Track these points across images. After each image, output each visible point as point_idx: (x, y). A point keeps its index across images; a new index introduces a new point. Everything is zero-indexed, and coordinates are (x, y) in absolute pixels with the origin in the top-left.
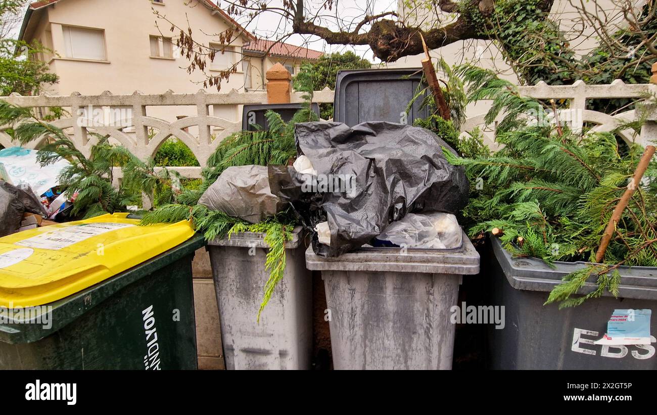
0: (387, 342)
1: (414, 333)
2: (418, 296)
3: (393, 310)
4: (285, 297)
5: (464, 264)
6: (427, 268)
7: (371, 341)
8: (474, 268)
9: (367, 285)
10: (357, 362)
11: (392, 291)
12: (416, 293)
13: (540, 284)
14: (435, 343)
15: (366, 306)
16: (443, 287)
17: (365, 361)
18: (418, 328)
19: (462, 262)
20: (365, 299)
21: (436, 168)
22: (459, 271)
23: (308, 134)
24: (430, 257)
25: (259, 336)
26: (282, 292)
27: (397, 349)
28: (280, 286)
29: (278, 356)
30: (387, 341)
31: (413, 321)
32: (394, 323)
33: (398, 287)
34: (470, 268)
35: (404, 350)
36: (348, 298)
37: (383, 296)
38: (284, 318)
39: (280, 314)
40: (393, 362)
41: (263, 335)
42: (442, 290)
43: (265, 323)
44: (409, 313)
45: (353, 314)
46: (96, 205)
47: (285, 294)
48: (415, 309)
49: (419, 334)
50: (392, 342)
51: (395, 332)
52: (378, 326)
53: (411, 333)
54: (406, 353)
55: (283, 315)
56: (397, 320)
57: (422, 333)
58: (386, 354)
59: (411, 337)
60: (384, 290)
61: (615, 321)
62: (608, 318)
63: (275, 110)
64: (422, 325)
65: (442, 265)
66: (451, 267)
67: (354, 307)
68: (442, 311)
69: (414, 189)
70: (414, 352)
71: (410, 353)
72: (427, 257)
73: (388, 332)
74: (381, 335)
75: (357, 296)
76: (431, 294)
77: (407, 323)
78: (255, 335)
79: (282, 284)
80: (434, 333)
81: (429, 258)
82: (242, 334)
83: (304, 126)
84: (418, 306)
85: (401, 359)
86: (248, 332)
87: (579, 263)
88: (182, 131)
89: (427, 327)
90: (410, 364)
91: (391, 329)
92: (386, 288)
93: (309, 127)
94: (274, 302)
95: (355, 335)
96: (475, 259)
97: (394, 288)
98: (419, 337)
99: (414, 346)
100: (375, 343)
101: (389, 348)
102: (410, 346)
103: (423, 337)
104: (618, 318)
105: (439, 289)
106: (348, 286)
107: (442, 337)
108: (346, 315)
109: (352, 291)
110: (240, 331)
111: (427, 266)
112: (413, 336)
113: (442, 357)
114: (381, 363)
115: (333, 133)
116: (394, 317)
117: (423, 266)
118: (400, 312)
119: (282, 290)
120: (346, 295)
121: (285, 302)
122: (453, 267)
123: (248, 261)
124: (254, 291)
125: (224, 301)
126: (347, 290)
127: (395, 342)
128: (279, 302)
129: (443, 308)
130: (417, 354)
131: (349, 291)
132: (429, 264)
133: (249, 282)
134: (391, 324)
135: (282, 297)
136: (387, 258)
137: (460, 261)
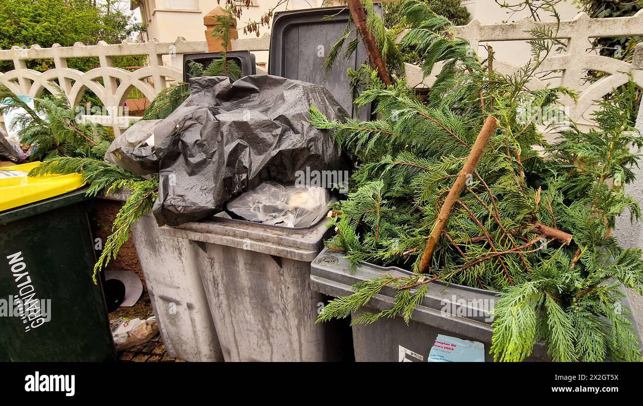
0: (248, 317)
1: (272, 312)
2: (269, 274)
3: (247, 285)
4: (183, 254)
5: (298, 248)
6: (261, 248)
7: (234, 311)
8: (307, 255)
9: (222, 256)
10: (228, 329)
11: (244, 266)
12: (268, 271)
13: (334, 289)
14: (293, 326)
15: (225, 278)
16: (292, 269)
17: (234, 330)
18: (274, 307)
19: (296, 246)
20: (223, 269)
21: (294, 131)
22: (291, 256)
23: (199, 90)
24: (266, 236)
25: (169, 287)
26: (179, 249)
27: (258, 325)
28: (177, 243)
29: (187, 307)
30: (247, 315)
31: (268, 299)
32: (251, 299)
33: (248, 262)
34: (302, 254)
35: (264, 327)
36: (208, 266)
37: (236, 270)
38: (185, 274)
39: (181, 271)
40: (256, 337)
41: (172, 286)
42: (292, 271)
43: (172, 276)
44: (263, 291)
45: (215, 284)
46: (53, 152)
47: (182, 251)
48: (269, 287)
49: (277, 315)
50: (252, 317)
51: (253, 308)
52: (237, 298)
53: (268, 312)
54: (267, 330)
55: (184, 271)
56: (253, 297)
57: (280, 313)
58: (249, 328)
59: (269, 316)
60: (237, 263)
61: (440, 348)
62: (432, 344)
63: (196, 61)
64: (278, 305)
65: (274, 246)
66: (283, 251)
67: (216, 276)
68: (294, 294)
69: (262, 157)
70: (275, 330)
71: (270, 331)
72: (262, 235)
73: (246, 306)
74: (241, 308)
75: (217, 266)
76: (281, 275)
77: (263, 301)
78: (167, 286)
79: (178, 242)
80: (290, 316)
81: (264, 236)
82: (157, 282)
83: (197, 82)
84: (270, 285)
85: (263, 335)
86: (161, 282)
87: (394, 269)
88: (140, 82)
89: (283, 308)
90: (272, 342)
91: (248, 304)
92: (238, 262)
93: (200, 82)
94: (175, 258)
95: (222, 303)
96: (309, 244)
97: (245, 263)
98: (277, 317)
99: (273, 324)
100: (238, 314)
101: (250, 322)
102: (269, 324)
103: (281, 317)
104: (443, 345)
105: (289, 270)
106: (206, 255)
107: (300, 321)
108: (210, 283)
109: (210, 260)
110: (155, 280)
111: (260, 245)
112: (270, 315)
113: (303, 341)
114: (246, 335)
115: (219, 88)
116: (249, 292)
117: (256, 245)
118: (254, 288)
119: (179, 248)
120: (206, 263)
121: (184, 259)
122: (285, 250)
123: (147, 216)
124: (158, 245)
125: (139, 250)
126: (206, 259)
127: (254, 317)
128: (178, 258)
129: (295, 292)
130: (278, 333)
131: (208, 260)
132: (262, 244)
133: (152, 236)
134: (248, 299)
135: (180, 254)
136: (226, 231)
137: (294, 244)
